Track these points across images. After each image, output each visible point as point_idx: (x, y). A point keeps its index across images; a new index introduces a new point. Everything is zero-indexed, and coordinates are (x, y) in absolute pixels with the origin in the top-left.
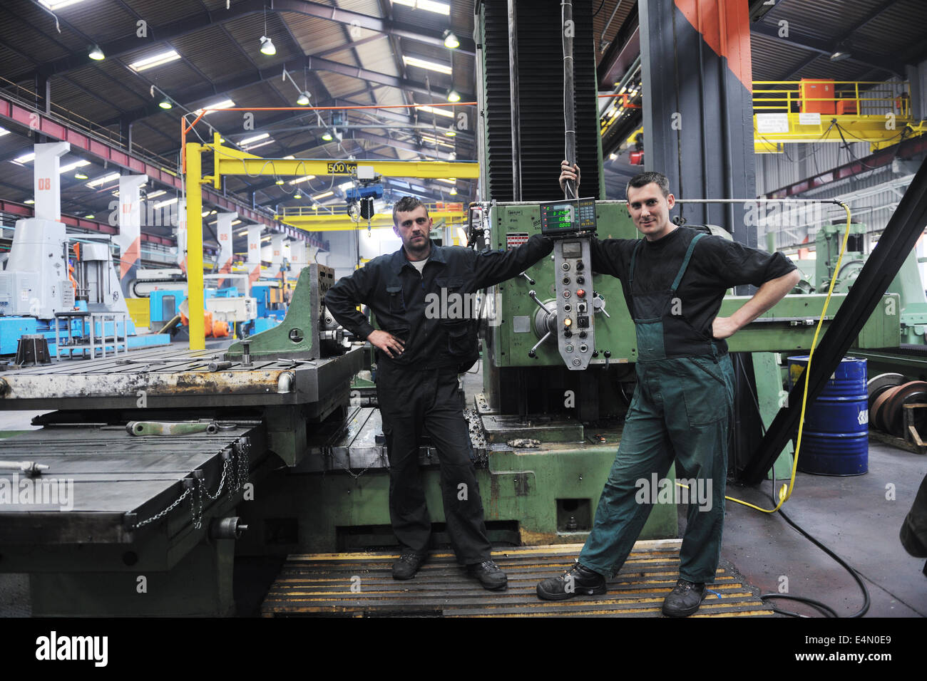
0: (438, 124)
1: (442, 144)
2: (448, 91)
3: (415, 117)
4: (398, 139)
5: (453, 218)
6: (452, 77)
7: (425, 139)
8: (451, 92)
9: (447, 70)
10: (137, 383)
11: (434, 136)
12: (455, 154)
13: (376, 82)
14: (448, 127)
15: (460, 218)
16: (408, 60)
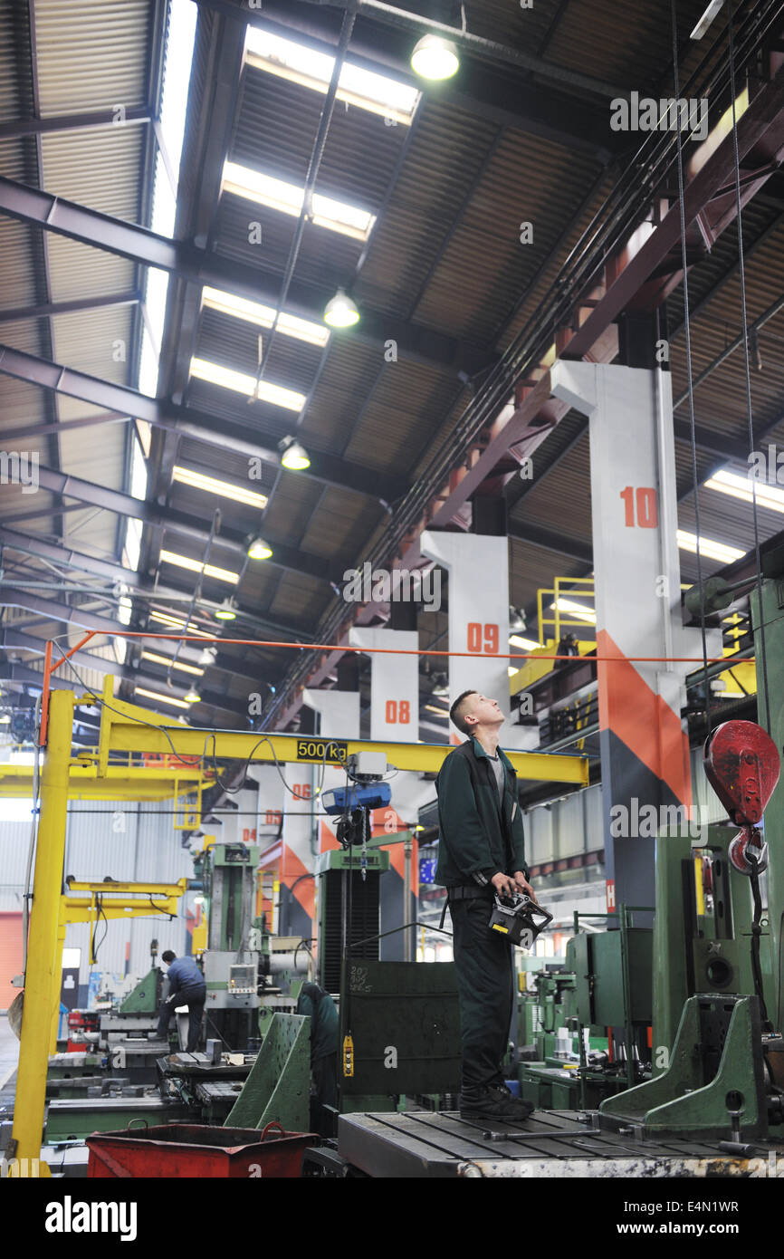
0: (206, 596)
1: (192, 629)
2: (250, 538)
3: (150, 572)
4: (80, 607)
5: (180, 782)
6: (264, 515)
7: (156, 617)
8: (255, 539)
9: (257, 500)
10: (656, 1173)
11: (186, 615)
12: (214, 651)
13: (79, 499)
14: (220, 601)
15: (196, 783)
16: (182, 475)
